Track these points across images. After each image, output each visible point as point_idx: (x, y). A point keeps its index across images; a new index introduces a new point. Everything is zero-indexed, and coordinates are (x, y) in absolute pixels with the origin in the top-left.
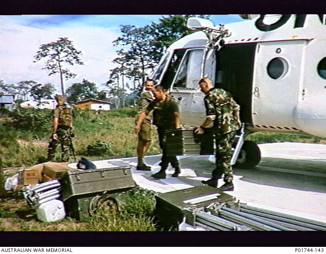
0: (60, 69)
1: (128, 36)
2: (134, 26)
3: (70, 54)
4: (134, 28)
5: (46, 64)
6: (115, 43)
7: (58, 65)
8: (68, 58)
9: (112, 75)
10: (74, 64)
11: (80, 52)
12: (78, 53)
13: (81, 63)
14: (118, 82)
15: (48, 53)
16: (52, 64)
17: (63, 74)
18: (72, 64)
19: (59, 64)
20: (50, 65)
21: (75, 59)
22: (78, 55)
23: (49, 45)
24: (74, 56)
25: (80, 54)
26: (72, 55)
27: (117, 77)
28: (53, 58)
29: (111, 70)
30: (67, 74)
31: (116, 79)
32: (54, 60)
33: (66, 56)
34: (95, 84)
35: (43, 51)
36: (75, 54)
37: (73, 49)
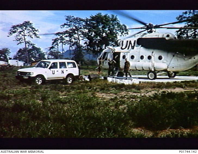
0: (25, 41)
1: (70, 23)
2: (73, 17)
3: (31, 31)
4: (73, 18)
5: (15, 38)
6: (62, 27)
7: (24, 39)
8: (30, 34)
9: (53, 43)
10: (33, 37)
11: (38, 30)
12: (36, 31)
13: (38, 37)
14: (58, 47)
15: (17, 31)
16: (19, 37)
17: (27, 44)
18: (32, 38)
19: (24, 37)
20: (18, 38)
21: (34, 35)
22: (36, 32)
23: (18, 26)
24: (34, 33)
25: (37, 31)
26: (32, 32)
27: (57, 44)
28: (20, 34)
29: (53, 40)
30: (29, 44)
31: (57, 45)
32: (20, 35)
33: (29, 33)
34: (41, 49)
35: (14, 29)
36: (35, 31)
37: (33, 28)
